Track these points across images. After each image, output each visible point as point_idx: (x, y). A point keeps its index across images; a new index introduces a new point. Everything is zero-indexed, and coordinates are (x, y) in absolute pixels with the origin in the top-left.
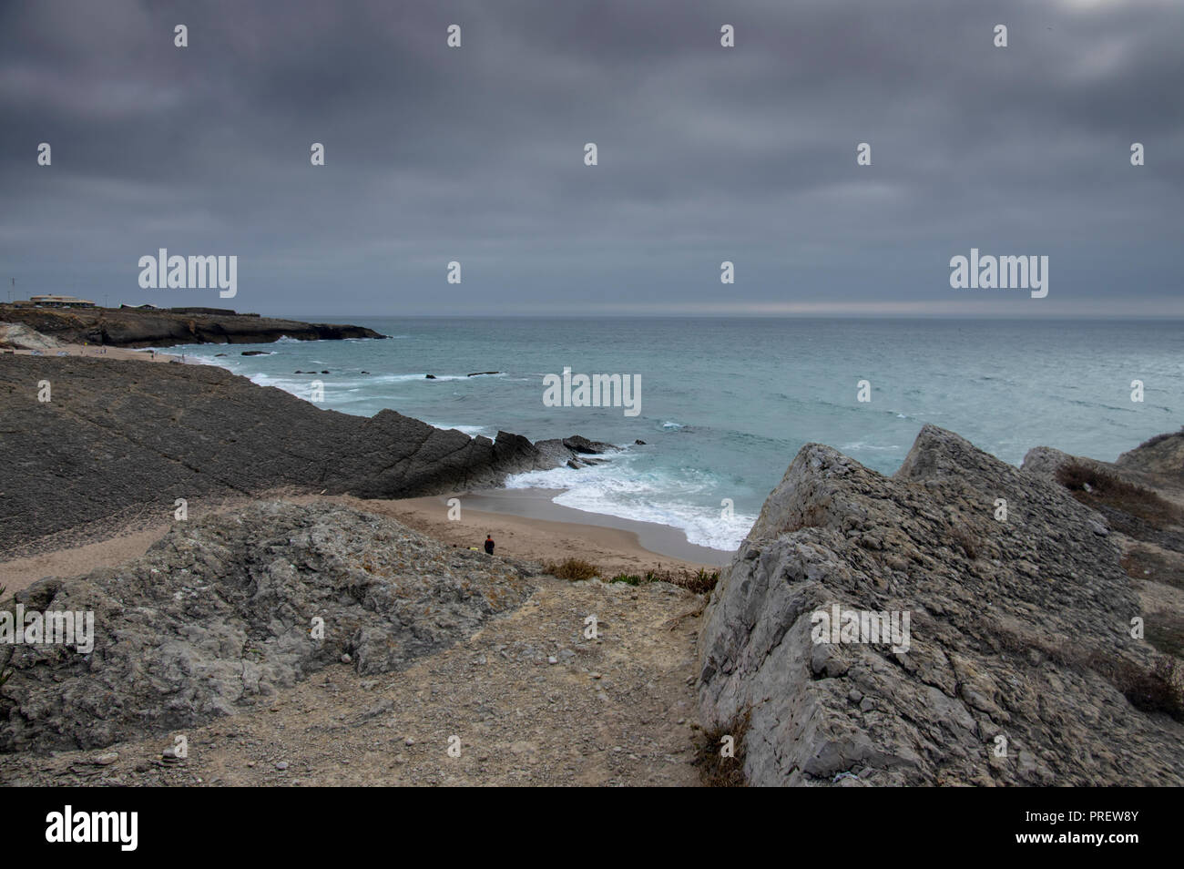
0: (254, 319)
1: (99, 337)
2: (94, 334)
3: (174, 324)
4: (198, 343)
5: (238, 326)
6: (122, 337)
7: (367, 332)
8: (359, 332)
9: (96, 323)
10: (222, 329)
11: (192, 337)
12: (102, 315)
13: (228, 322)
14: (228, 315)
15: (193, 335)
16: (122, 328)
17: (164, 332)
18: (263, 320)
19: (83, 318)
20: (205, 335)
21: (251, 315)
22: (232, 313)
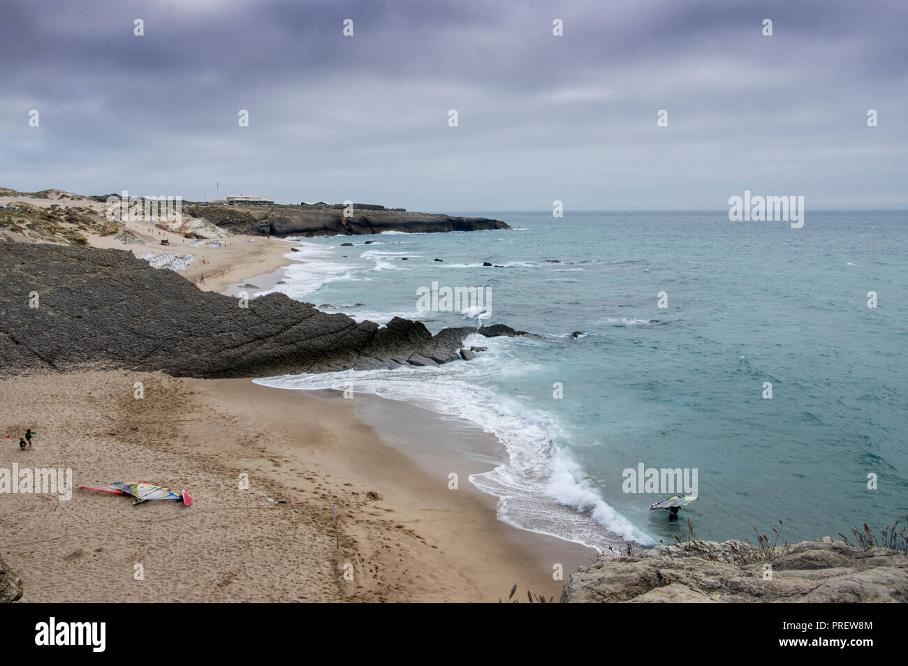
0: (399, 213)
1: (267, 229)
2: (264, 226)
3: (329, 218)
4: (347, 234)
5: (383, 219)
6: (285, 229)
7: (498, 224)
8: (492, 225)
9: (266, 218)
10: (368, 222)
11: (343, 229)
12: (272, 211)
13: (375, 215)
14: (375, 209)
15: (344, 227)
16: (286, 221)
17: (320, 225)
18: (408, 214)
19: (256, 213)
20: (353, 227)
21: (398, 210)
22: (381, 208)
